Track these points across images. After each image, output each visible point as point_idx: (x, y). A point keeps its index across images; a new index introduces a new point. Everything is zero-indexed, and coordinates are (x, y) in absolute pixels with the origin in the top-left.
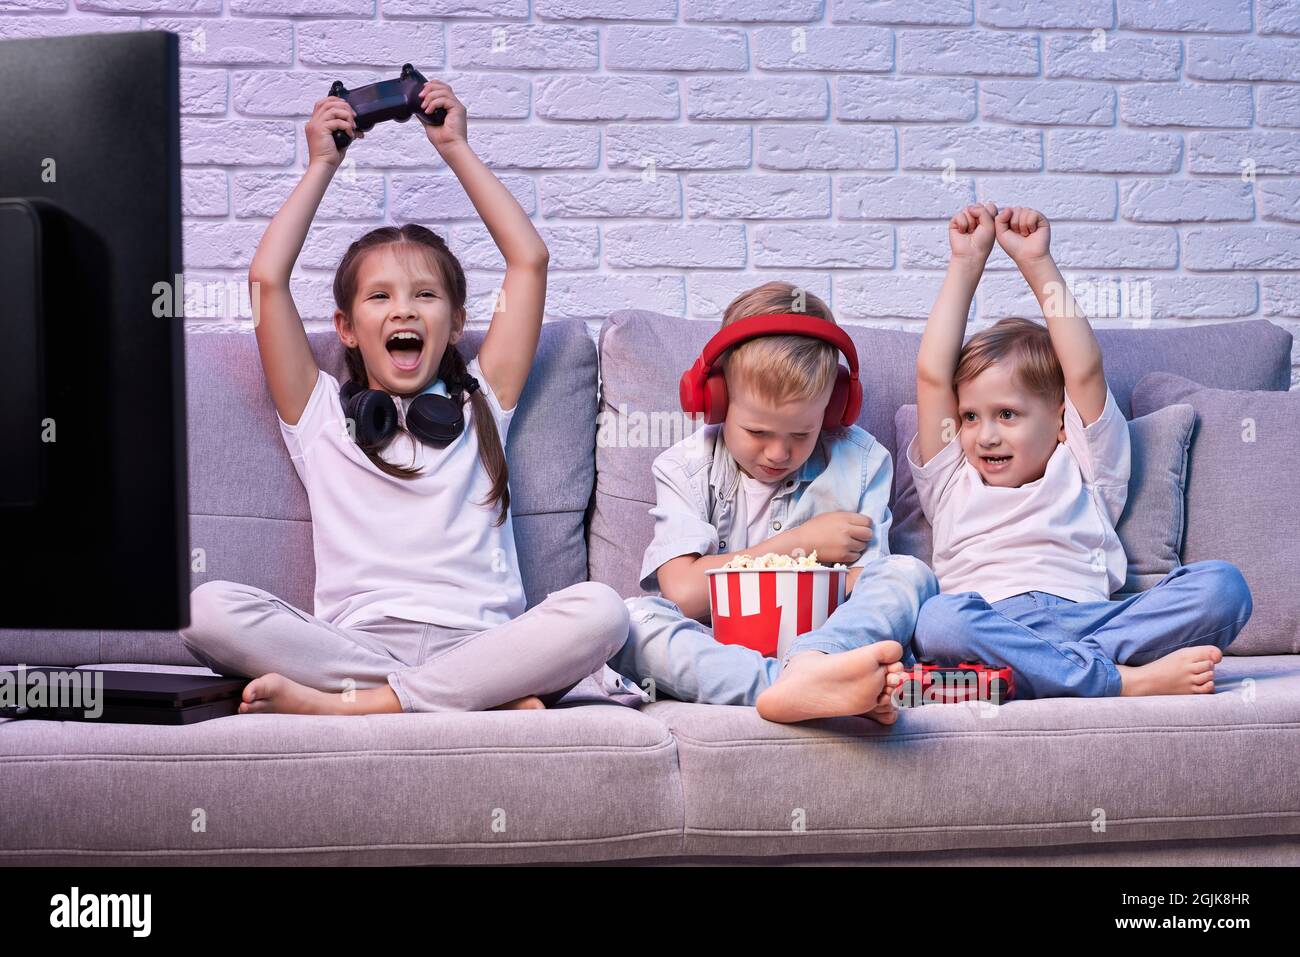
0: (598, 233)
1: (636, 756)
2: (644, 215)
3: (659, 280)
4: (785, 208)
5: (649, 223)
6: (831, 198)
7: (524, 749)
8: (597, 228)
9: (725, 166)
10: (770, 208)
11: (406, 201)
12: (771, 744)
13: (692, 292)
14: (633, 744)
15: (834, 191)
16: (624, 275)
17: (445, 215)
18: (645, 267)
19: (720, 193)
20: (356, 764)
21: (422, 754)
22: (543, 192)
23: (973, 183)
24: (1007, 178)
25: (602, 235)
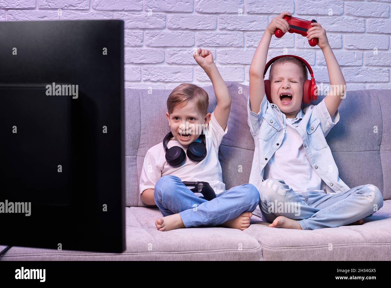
0: (216, 52)
1: (249, 253)
2: (231, 46)
3: (236, 68)
4: (279, 44)
5: (233, 49)
6: (294, 41)
7: (210, 251)
8: (215, 50)
9: (259, 30)
10: (274, 44)
11: (150, 41)
12: (294, 248)
13: (247, 73)
14: (247, 248)
15: (295, 38)
16: (224, 67)
17: (164, 45)
18: (231, 64)
19: (257, 39)
20: (151, 257)
21: (174, 254)
22: (197, 38)
23: (342, 36)
24: (353, 35)
25: (217, 53)
